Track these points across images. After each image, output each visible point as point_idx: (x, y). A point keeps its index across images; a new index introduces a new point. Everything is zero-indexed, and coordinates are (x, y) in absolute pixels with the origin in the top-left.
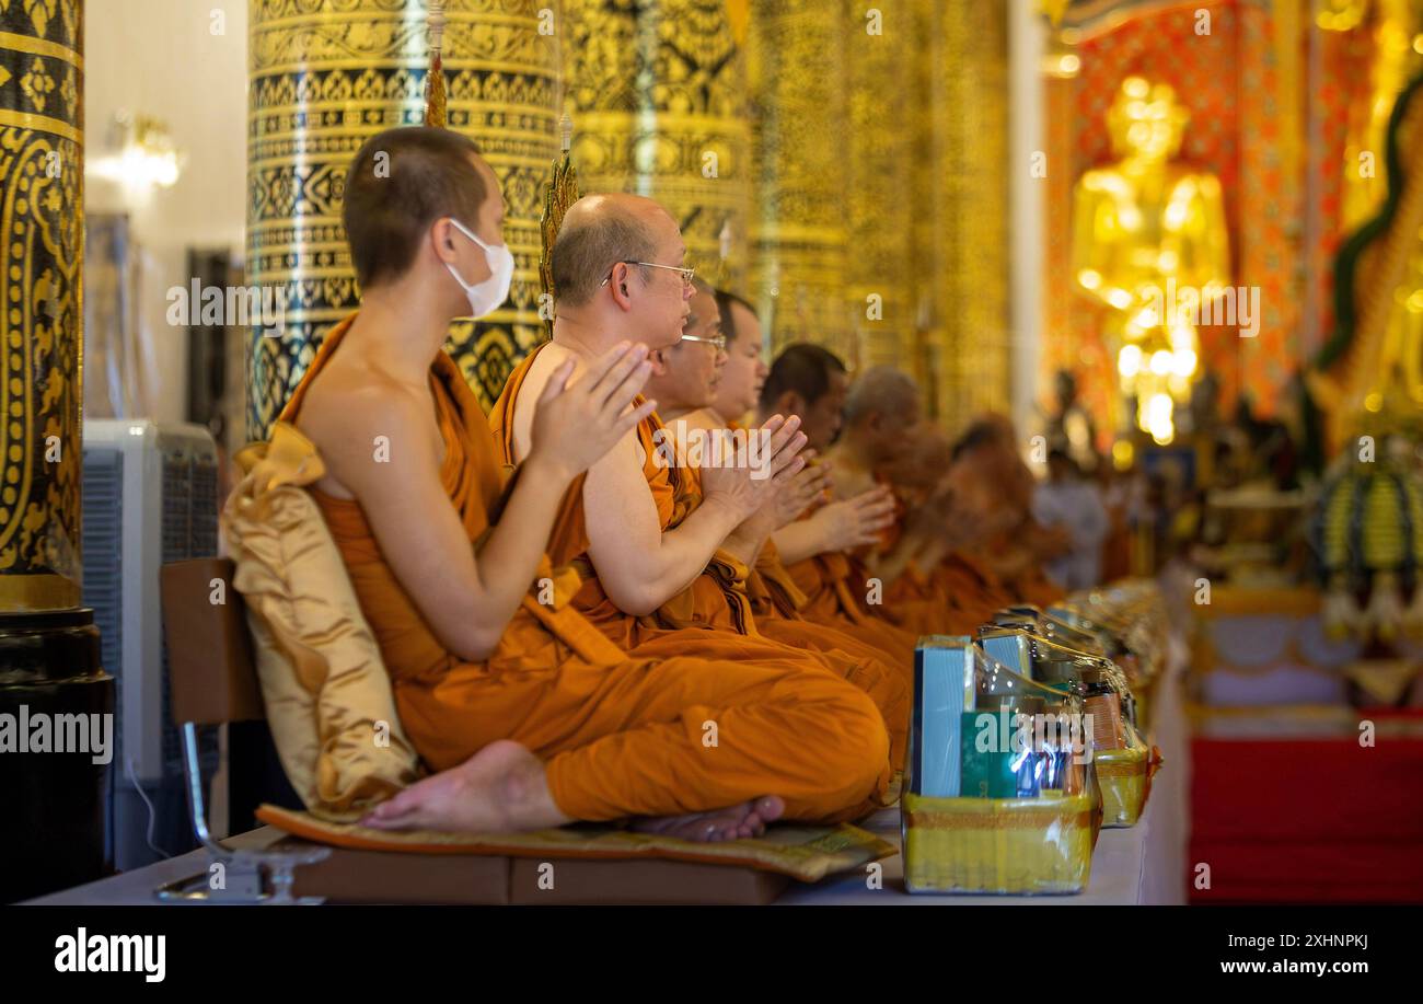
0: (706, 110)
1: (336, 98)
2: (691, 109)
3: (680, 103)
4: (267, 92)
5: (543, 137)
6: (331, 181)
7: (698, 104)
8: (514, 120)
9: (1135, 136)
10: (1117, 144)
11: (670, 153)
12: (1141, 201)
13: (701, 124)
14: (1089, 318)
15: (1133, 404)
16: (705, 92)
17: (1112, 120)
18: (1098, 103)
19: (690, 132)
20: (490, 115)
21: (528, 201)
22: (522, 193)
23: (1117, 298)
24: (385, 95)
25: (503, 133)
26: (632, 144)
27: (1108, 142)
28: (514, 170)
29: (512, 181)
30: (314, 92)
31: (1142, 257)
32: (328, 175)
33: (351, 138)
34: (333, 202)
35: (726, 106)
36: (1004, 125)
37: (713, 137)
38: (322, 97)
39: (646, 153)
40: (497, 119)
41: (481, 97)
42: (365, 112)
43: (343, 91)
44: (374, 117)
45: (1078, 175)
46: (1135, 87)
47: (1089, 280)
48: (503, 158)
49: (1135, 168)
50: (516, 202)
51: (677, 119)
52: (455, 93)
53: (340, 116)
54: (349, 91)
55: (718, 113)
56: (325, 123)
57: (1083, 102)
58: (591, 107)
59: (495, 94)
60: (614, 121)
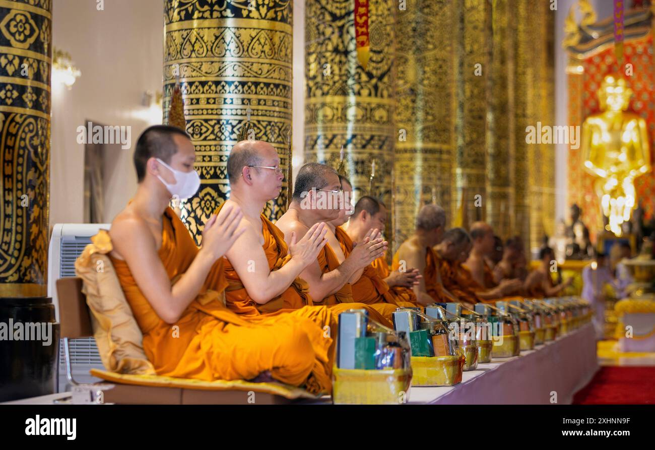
0: (376, 95)
1: (197, 93)
2: (370, 95)
3: (365, 92)
4: (169, 90)
5: (283, 110)
6: (194, 127)
7: (373, 92)
8: (270, 103)
9: (609, 101)
10: (602, 105)
11: (361, 113)
12: (611, 130)
13: (374, 101)
14: (588, 182)
15: (606, 220)
16: (376, 87)
17: (600, 93)
18: (593, 86)
19: (369, 104)
20: (259, 100)
21: (275, 136)
22: (273, 131)
23: (601, 172)
24: (216, 92)
25: (265, 108)
26: (345, 108)
27: (598, 103)
28: (270, 122)
29: (269, 127)
30: (188, 91)
31: (613, 155)
32: (193, 125)
33: (202, 110)
34: (195, 135)
35: (385, 93)
36: (552, 95)
37: (379, 106)
38: (191, 93)
39: (352, 112)
40: (262, 102)
41: (256, 93)
42: (208, 99)
43: (199, 90)
44: (212, 101)
45: (584, 119)
46: (610, 80)
47: (589, 165)
48: (265, 118)
49: (609, 115)
50: (270, 136)
51: (365, 99)
52: (245, 92)
53: (198, 100)
54: (201, 91)
55: (382, 96)
56: (192, 104)
57: (586, 86)
58: (328, 93)
59: (262, 92)
60: (338, 99)
